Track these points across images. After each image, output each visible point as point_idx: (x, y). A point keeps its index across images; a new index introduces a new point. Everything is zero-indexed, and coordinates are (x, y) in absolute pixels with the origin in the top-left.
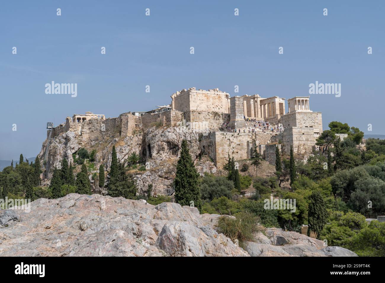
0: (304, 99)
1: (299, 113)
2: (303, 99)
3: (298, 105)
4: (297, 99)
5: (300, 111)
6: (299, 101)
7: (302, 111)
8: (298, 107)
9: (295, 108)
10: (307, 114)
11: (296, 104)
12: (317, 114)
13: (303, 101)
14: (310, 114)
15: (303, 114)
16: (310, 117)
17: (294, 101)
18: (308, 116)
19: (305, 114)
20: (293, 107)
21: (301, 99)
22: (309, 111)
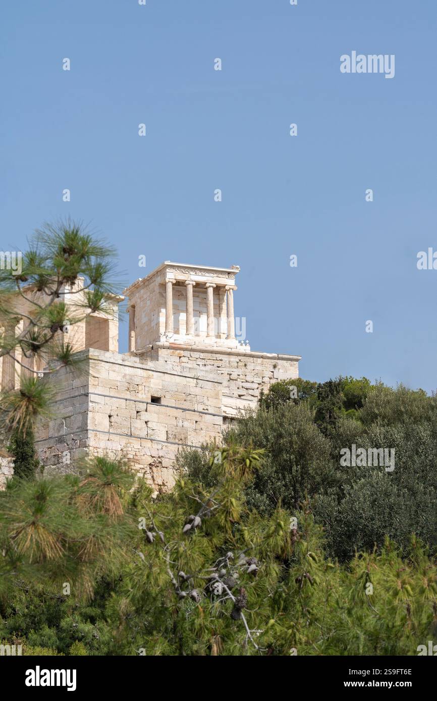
0: (211, 280)
1: (173, 348)
2: (201, 278)
3: (177, 310)
4: (172, 276)
5: (182, 339)
6: (179, 285)
7: (197, 339)
8: (177, 321)
9: (158, 324)
10: (220, 357)
11: (165, 305)
12: (274, 362)
13: (200, 287)
14: (234, 359)
15: (196, 355)
16: (234, 376)
17: (157, 290)
18: (226, 371)
19: (209, 356)
20: (150, 321)
21: (192, 278)
22: (232, 344)
